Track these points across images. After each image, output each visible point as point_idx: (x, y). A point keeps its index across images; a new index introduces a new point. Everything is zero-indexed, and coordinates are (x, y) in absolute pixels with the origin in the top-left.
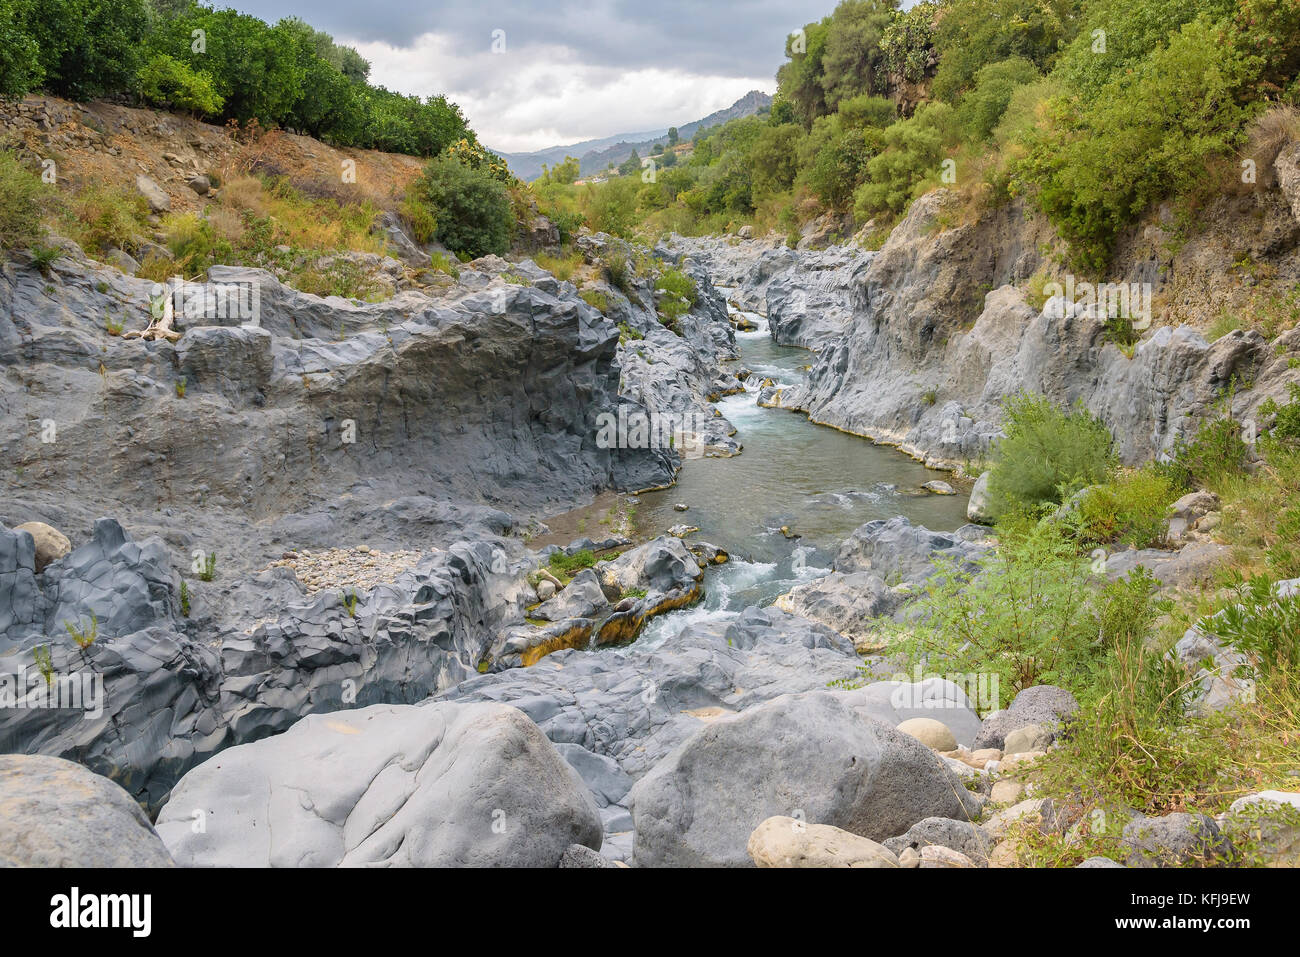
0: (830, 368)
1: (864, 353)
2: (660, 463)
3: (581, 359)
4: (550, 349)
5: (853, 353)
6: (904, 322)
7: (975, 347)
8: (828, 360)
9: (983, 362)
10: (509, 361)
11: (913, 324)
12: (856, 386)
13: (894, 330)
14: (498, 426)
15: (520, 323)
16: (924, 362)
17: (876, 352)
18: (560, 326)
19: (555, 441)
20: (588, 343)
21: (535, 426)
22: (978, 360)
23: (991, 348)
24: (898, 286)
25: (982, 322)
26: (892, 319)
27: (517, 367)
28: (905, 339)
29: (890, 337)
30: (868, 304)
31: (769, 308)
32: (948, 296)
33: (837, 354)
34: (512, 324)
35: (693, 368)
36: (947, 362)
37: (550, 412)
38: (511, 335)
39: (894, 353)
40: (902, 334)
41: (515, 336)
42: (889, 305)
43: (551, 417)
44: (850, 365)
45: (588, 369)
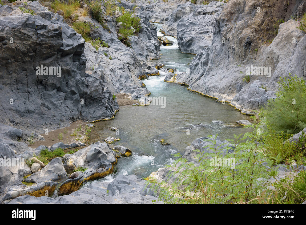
0: (200, 63)
1: (216, 56)
2: (106, 107)
3: (65, 54)
4: (47, 48)
5: (211, 55)
6: (236, 40)
7: (271, 53)
8: (199, 59)
9: (275, 60)
10: (24, 53)
11: (241, 41)
12: (212, 73)
13: (232, 44)
14: (19, 86)
15: (29, 34)
16: (245, 61)
17: (222, 55)
18: (51, 37)
19: (51, 95)
20: (68, 46)
21: (40, 87)
22: (272, 59)
23: (279, 53)
24: (235, 21)
25: (276, 39)
26: (231, 38)
27: (29, 56)
28: (236, 49)
29: (230, 48)
30: (220, 31)
31: (178, 34)
32: (260, 26)
33: (204, 56)
34: (25, 34)
35: (133, 62)
36: (257, 60)
37: (48, 80)
38: (24, 39)
39: (231, 56)
40: (235, 46)
41: (27, 40)
42: (230, 31)
43: (48, 83)
44: (209, 62)
45: (68, 59)
